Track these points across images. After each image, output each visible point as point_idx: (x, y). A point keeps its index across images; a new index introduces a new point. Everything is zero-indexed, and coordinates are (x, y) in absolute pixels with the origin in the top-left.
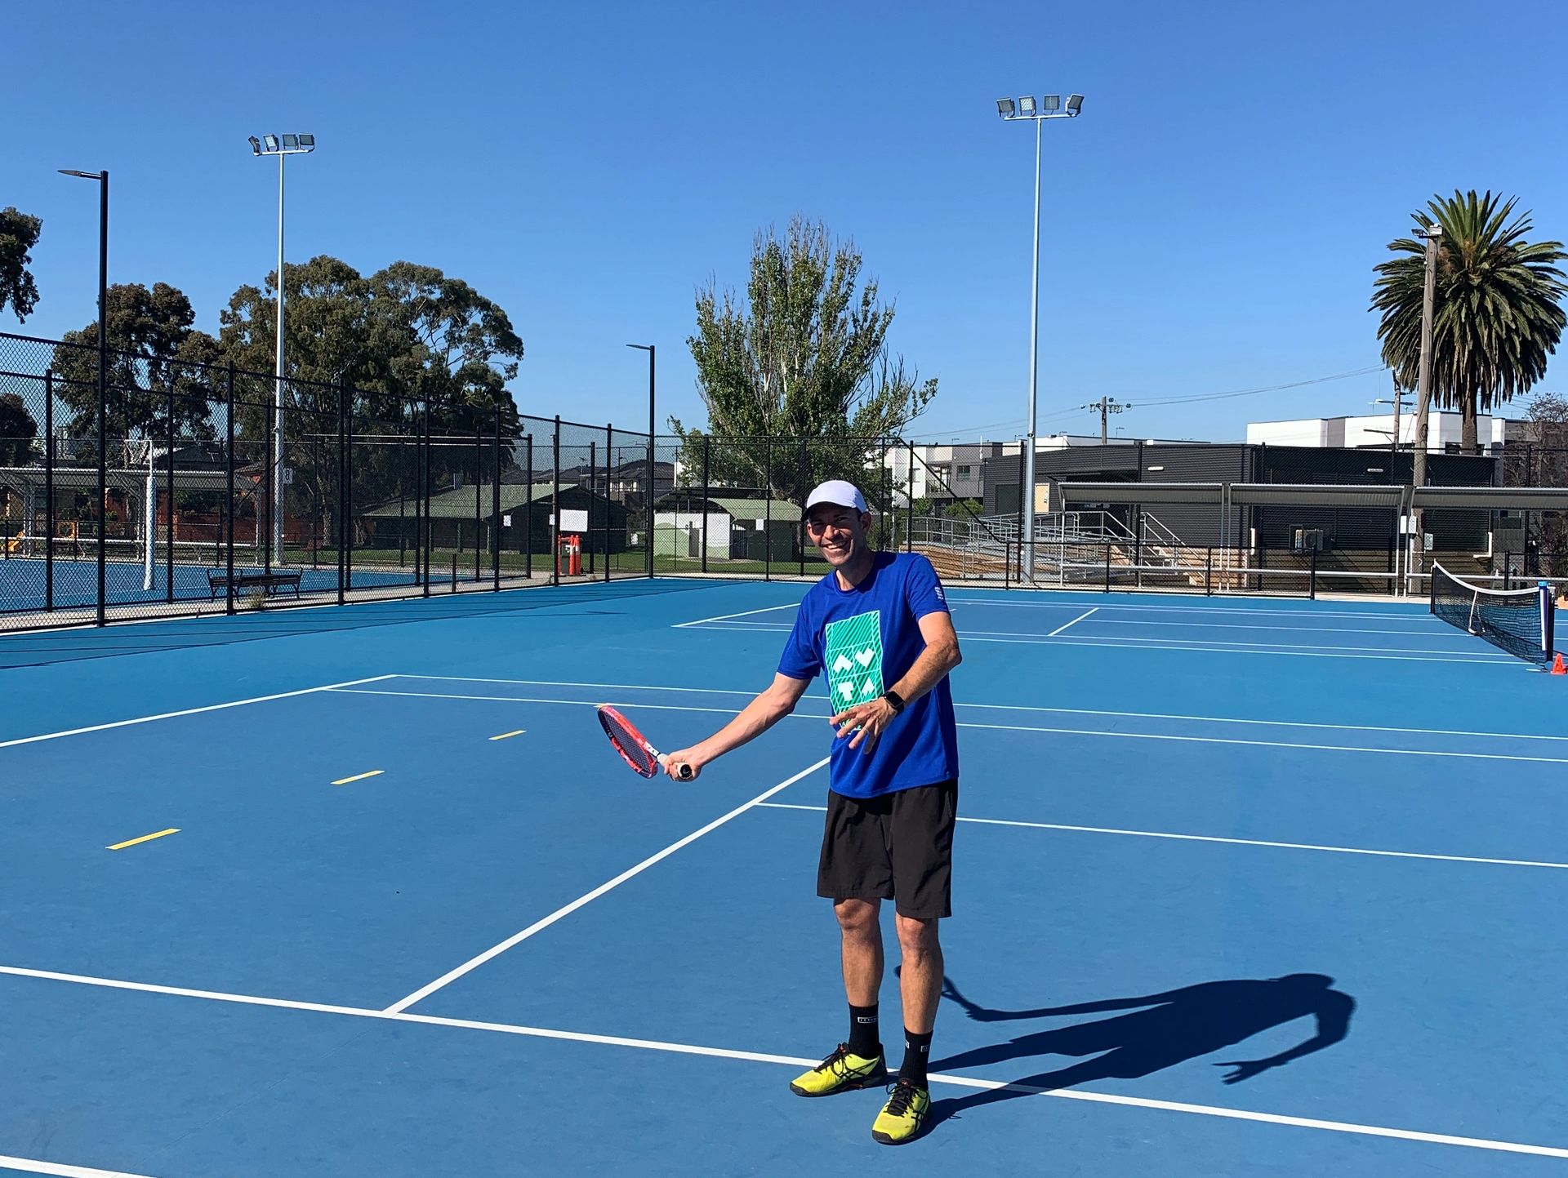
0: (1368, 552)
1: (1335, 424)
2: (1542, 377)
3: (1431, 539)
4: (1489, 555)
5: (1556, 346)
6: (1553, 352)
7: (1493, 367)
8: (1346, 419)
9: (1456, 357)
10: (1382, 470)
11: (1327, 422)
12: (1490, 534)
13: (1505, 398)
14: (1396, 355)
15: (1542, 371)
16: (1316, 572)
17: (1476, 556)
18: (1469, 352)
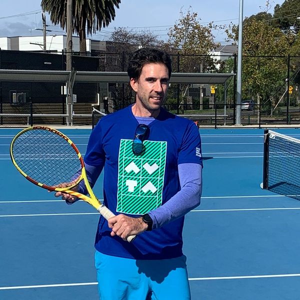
0: (46, 104)
1: (14, 40)
2: (113, 19)
3: (76, 97)
4: (98, 104)
5: (119, 4)
6: (118, 7)
7: (93, 13)
8: (19, 38)
9: (76, 8)
10: (50, 63)
11: (10, 39)
12: (98, 94)
13: (97, 29)
14: (48, 6)
15: (114, 16)
16: (33, 115)
17: (93, 105)
18: (82, 6)
